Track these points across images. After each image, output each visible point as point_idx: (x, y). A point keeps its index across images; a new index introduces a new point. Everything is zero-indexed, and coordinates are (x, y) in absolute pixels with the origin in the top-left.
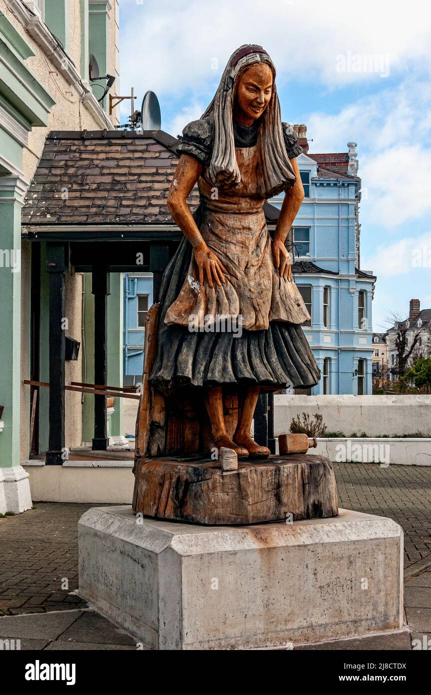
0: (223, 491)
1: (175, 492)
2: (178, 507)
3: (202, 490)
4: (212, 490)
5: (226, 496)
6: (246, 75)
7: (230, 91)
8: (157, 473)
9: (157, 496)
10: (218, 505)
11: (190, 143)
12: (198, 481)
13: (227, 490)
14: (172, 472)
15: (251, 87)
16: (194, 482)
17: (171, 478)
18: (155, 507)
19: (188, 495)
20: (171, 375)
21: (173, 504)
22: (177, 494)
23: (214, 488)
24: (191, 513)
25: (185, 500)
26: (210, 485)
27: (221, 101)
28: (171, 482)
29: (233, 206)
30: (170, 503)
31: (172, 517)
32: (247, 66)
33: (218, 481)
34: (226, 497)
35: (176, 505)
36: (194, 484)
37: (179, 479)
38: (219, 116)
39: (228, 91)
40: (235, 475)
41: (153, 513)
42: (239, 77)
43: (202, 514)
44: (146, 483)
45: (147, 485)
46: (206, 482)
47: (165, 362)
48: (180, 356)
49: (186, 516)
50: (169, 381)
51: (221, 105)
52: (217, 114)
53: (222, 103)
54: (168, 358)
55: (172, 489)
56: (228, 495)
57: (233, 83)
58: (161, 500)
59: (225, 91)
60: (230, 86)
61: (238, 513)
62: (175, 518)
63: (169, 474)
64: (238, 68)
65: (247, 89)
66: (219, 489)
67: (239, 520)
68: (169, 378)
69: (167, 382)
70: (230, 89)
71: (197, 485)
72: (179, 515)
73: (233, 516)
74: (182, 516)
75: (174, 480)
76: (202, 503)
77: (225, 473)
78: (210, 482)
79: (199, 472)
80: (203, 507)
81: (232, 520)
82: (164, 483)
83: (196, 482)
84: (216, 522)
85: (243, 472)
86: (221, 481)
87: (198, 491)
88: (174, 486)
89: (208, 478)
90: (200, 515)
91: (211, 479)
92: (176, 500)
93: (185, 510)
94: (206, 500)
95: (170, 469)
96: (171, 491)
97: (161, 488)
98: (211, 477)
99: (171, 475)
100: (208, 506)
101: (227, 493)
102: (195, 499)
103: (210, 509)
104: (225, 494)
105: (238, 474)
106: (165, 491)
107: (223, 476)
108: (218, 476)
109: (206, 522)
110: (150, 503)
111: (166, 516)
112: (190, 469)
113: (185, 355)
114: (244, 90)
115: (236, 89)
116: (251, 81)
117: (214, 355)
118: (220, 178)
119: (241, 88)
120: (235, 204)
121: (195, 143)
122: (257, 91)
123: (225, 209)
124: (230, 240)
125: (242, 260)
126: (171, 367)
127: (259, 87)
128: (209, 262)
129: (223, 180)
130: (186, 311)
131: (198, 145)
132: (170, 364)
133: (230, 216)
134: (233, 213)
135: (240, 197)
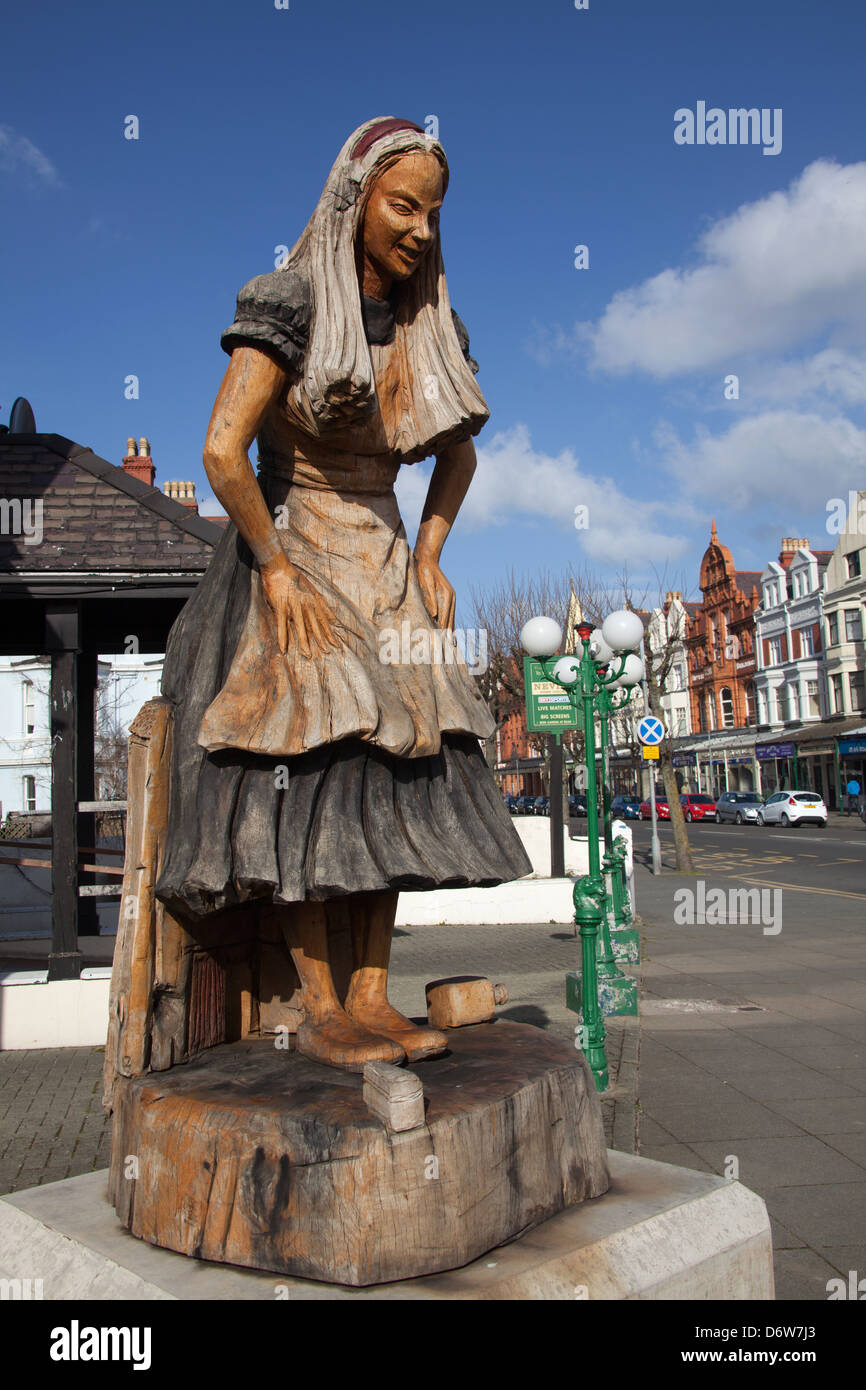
0: (395, 1189)
1: (252, 1189)
2: (265, 1234)
3: (333, 1186)
4: (364, 1190)
5: (403, 1201)
6: (392, 175)
7: (351, 210)
8: (193, 1134)
9: (199, 1197)
10: (384, 1228)
11: (261, 319)
12: (320, 1161)
13: (404, 1185)
14: (239, 1135)
15: (401, 202)
16: (307, 1165)
17: (237, 1150)
18: (194, 1230)
19: (292, 1202)
20: (225, 877)
21: (247, 1223)
22: (259, 1197)
23: (372, 1182)
24: (306, 1253)
25: (285, 1214)
26: (360, 1175)
27: (328, 233)
28: (238, 1161)
29: (343, 474)
30: (240, 1222)
31: (247, 1262)
32: (394, 153)
33: (380, 1164)
34: (403, 1204)
35: (260, 1228)
36: (310, 1170)
37: (260, 1154)
38: (324, 265)
39: (347, 209)
40: (424, 1142)
41: (188, 1244)
42: (373, 179)
43: (338, 1258)
44: (161, 1157)
45: (165, 1163)
46: (345, 1165)
47: (205, 843)
48: (243, 828)
49: (290, 1259)
50: (219, 894)
51: (329, 239)
52: (320, 259)
53: (332, 236)
54: (213, 833)
55: (241, 1181)
56: (406, 1197)
57: (359, 191)
58: (212, 1212)
59: (339, 209)
60: (351, 199)
61: (433, 1243)
62: (255, 1264)
63: (230, 1140)
64: (372, 156)
65: (393, 205)
66: (382, 1184)
67: (436, 1262)
68: (220, 887)
69: (209, 896)
70: (351, 205)
71: (318, 1172)
72: (269, 1256)
73: (423, 1253)
74: (278, 1260)
75: (248, 1155)
76: (336, 1225)
77: (397, 1140)
78: (359, 1167)
79: (321, 1137)
80: (342, 1239)
81: (421, 1263)
82: (216, 1164)
83: (314, 1164)
84: (380, 1277)
85: (442, 1129)
86: (389, 1161)
87: (321, 1189)
88: (249, 1173)
89: (350, 1155)
90: (333, 1261)
91: (358, 1157)
92: (256, 1212)
93: (286, 1242)
94: (347, 1216)
95: (233, 1125)
96: (239, 1185)
97: (208, 1175)
98: (358, 1153)
99: (235, 1140)
100: (357, 1235)
101: (405, 1191)
102: (315, 1213)
103: (362, 1242)
104: (401, 1195)
105: (431, 1138)
106: (222, 1185)
107: (392, 1151)
108: (377, 1149)
109: (355, 1281)
110: (177, 1216)
111: (230, 1257)
112: (292, 1125)
113: (256, 826)
114: (384, 208)
115: (365, 207)
116: (402, 187)
117: (323, 822)
118: (334, 399)
119: (377, 204)
120: (346, 470)
121: (272, 320)
122: (414, 212)
123: (326, 481)
124: (336, 549)
125: (367, 595)
126: (222, 858)
127: (419, 204)
128: (302, 598)
129: (341, 404)
130: (252, 716)
131: (279, 323)
132: (219, 848)
133: (335, 496)
134: (338, 492)
135: (357, 455)
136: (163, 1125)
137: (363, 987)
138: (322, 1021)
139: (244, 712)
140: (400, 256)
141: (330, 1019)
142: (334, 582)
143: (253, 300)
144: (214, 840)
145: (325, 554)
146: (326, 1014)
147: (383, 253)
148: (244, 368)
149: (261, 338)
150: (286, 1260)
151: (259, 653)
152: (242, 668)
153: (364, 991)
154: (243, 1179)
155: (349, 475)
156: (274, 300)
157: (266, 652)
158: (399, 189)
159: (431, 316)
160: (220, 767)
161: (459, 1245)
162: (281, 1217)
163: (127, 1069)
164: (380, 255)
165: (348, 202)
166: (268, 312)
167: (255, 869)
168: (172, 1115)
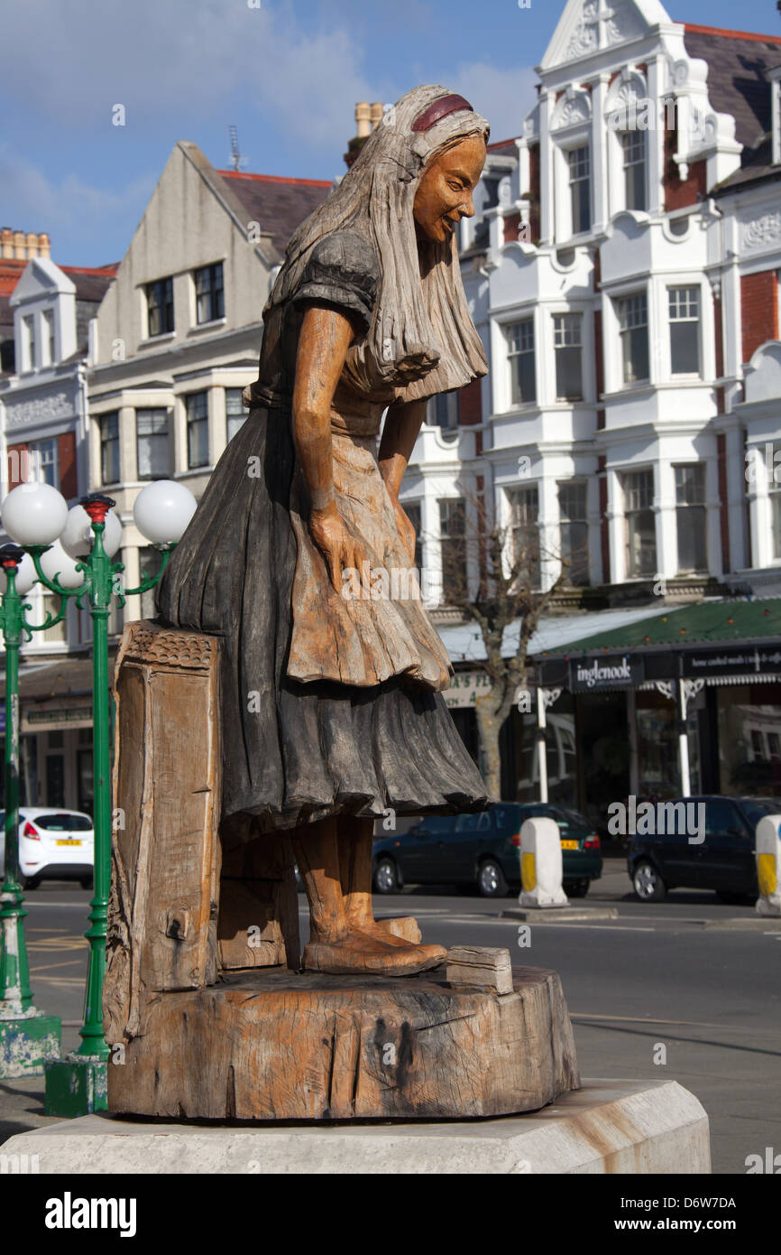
0: (503, 1041)
1: (376, 1055)
2: (394, 1088)
3: (454, 1042)
4: (482, 1041)
5: (507, 1051)
6: (453, 155)
7: (414, 182)
8: (308, 1017)
9: (321, 1070)
10: (496, 1070)
12: (439, 1023)
13: (506, 1038)
14: (357, 1012)
15: (456, 180)
16: (427, 1028)
17: (357, 1025)
18: (320, 1098)
19: (415, 1059)
21: (375, 1082)
23: (487, 1035)
24: (433, 1097)
25: (410, 1070)
26: (476, 1029)
28: (360, 1033)
30: (367, 1082)
31: (379, 1111)
32: (458, 136)
33: (492, 1020)
34: (507, 1054)
35: (387, 1084)
36: (430, 1032)
37: (381, 1024)
38: (389, 234)
39: (410, 181)
40: (518, 1004)
41: (315, 1111)
42: (436, 156)
43: (464, 1097)
45: (276, 1048)
46: (462, 1023)
48: (335, 750)
49: (419, 1105)
52: (384, 227)
53: (396, 206)
55: (364, 1049)
56: (508, 1047)
57: (422, 165)
58: (336, 1079)
59: (403, 180)
60: (414, 172)
61: (524, 1087)
62: (386, 1113)
63: (349, 1017)
65: (449, 182)
66: (494, 1035)
67: (527, 1102)
70: (414, 178)
71: (438, 1032)
72: (398, 1106)
73: (519, 1094)
74: (408, 1107)
75: (368, 1028)
76: (460, 1071)
77: (502, 1001)
78: (475, 1023)
79: (436, 1005)
80: (467, 1080)
81: (518, 1102)
82: (333, 1039)
83: (432, 1026)
84: (495, 1110)
85: (528, 994)
86: (498, 1017)
87: (442, 1047)
88: (372, 1041)
89: (467, 1014)
90: (459, 1100)
91: (474, 1015)
92: (383, 1072)
93: (414, 1091)
94: (469, 1062)
95: (349, 1005)
96: (363, 1052)
97: (328, 1050)
98: (473, 1012)
99: (354, 1016)
100: (479, 1076)
101: (507, 1043)
102: (440, 1064)
103: (484, 1082)
104: (505, 1046)
105: (522, 1000)
106: (344, 1053)
107: (500, 1008)
108: (489, 1007)
109: (481, 1113)
110: (299, 1089)
111: (361, 1110)
112: (405, 999)
113: (345, 748)
114: (441, 184)
115: (424, 181)
116: (461, 168)
117: (380, 747)
118: (404, 367)
119: (436, 178)
120: (361, 416)
121: (357, 289)
122: (464, 188)
123: (345, 426)
124: (356, 494)
125: (379, 538)
126: (323, 776)
127: (470, 182)
128: (354, 543)
129: (408, 370)
130: (327, 651)
131: (362, 292)
132: (319, 767)
133: (349, 441)
134: (352, 436)
135: (371, 402)
136: (271, 1015)
137: (354, 911)
138: (341, 938)
139: (321, 647)
140: (443, 226)
141: (348, 935)
142: (357, 525)
143: (340, 267)
144: (313, 760)
145: (346, 497)
146: (343, 931)
147: (430, 222)
148: (330, 332)
149: (351, 306)
150: (415, 1106)
151: (317, 592)
152: (306, 605)
153: (355, 915)
154: (366, 1047)
155: (363, 421)
156: (360, 270)
157: (322, 592)
158: (458, 169)
159: (445, 274)
160: (299, 696)
161: (539, 1090)
162: (407, 1073)
163: (196, 980)
164: (426, 223)
165: (411, 174)
166: (353, 281)
167: (356, 785)
168: (278, 1007)
